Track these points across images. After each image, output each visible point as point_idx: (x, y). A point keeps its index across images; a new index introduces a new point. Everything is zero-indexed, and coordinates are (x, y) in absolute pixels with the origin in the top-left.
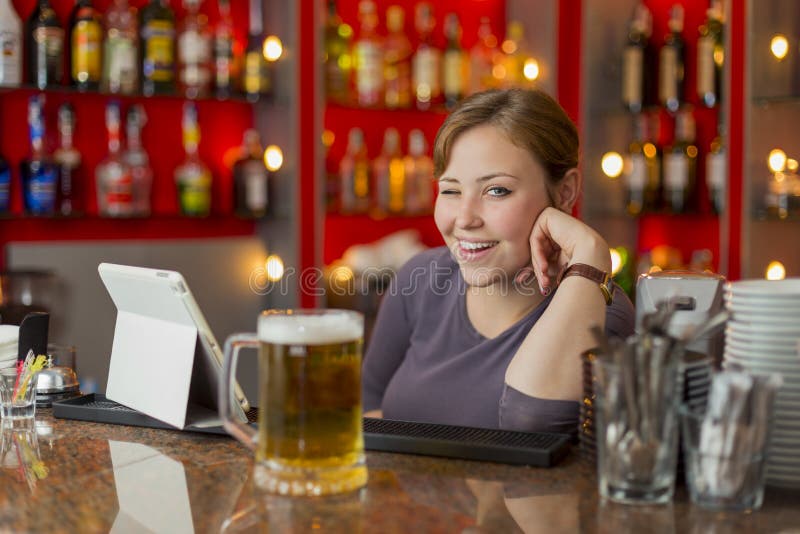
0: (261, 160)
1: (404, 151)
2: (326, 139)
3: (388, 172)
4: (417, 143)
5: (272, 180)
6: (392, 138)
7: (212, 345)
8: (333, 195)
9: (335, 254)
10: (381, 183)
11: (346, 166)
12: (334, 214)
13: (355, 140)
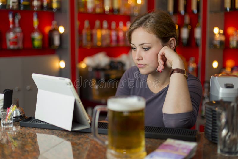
0: (58, 30)
1: (101, 27)
2: (77, 23)
3: (96, 34)
4: (105, 24)
5: (61, 36)
6: (98, 23)
8: (81, 40)
9: (81, 60)
10: (94, 37)
11: (84, 32)
12: (81, 47)
13: (87, 24)
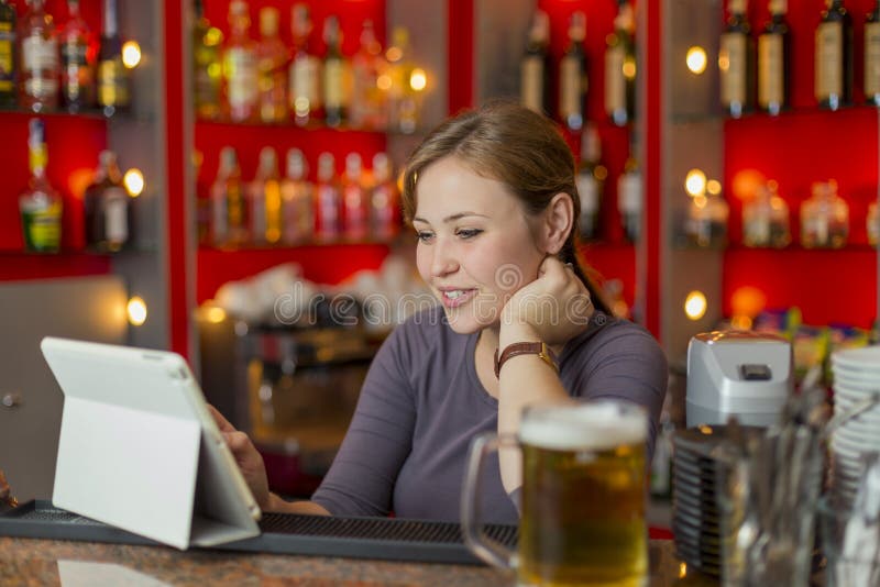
0: (120, 185)
1: (281, 173)
2: (193, 159)
3: (263, 198)
4: (296, 164)
5: (132, 206)
6: (268, 158)
7: (218, 443)
8: (205, 224)
9: (208, 293)
10: (257, 210)
11: (219, 191)
12: (206, 247)
13: (227, 161)
